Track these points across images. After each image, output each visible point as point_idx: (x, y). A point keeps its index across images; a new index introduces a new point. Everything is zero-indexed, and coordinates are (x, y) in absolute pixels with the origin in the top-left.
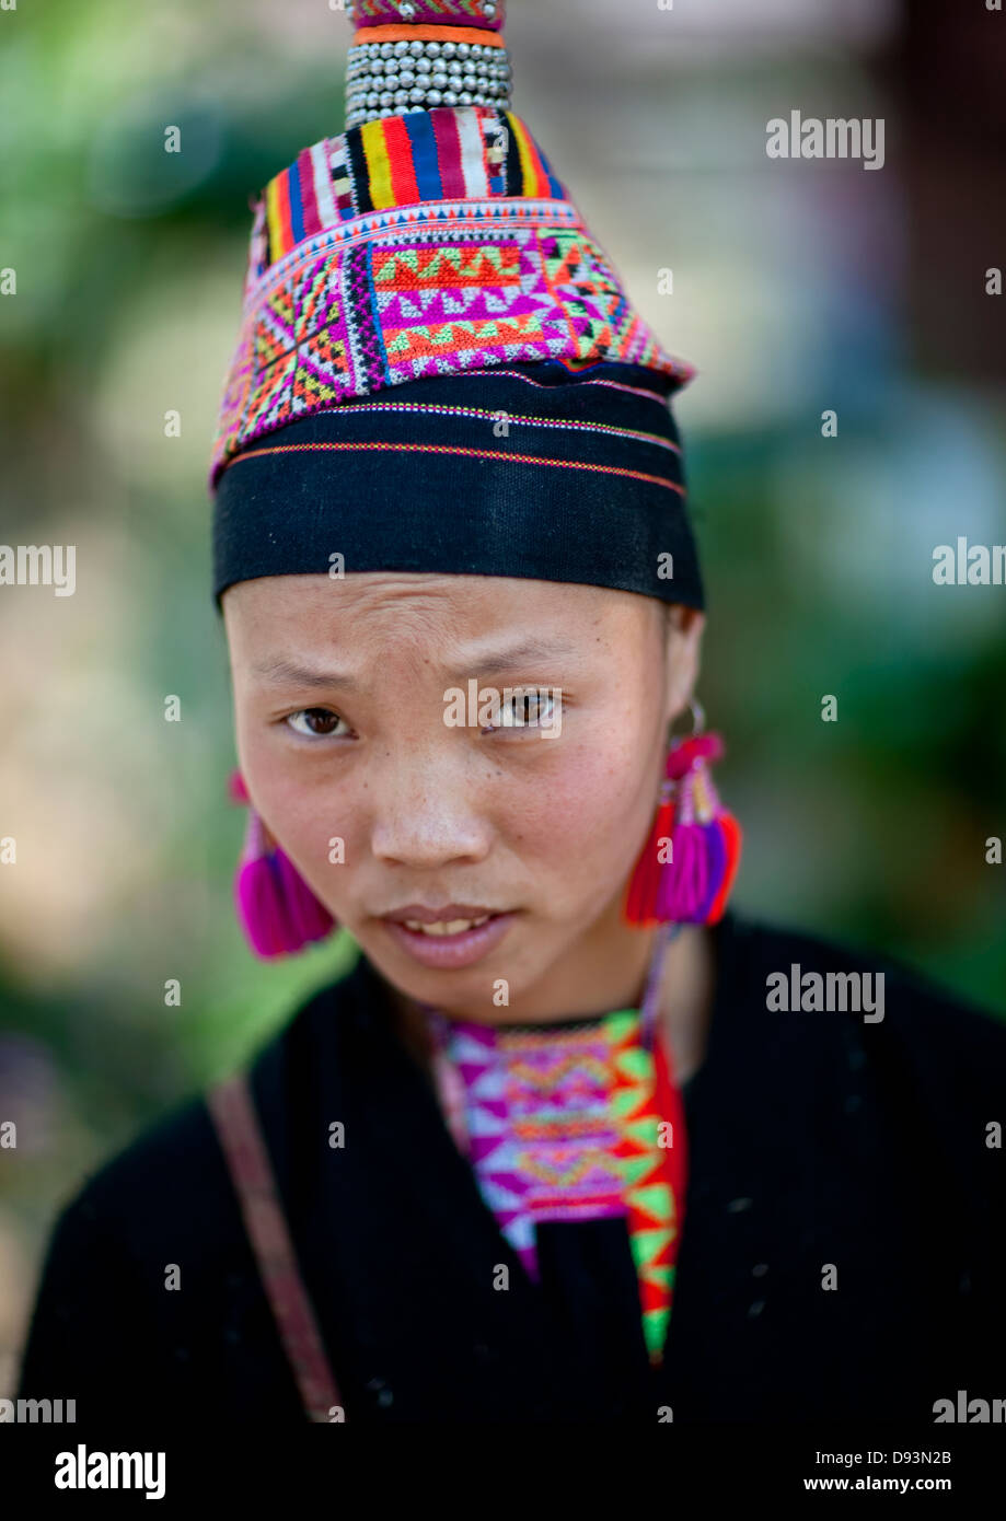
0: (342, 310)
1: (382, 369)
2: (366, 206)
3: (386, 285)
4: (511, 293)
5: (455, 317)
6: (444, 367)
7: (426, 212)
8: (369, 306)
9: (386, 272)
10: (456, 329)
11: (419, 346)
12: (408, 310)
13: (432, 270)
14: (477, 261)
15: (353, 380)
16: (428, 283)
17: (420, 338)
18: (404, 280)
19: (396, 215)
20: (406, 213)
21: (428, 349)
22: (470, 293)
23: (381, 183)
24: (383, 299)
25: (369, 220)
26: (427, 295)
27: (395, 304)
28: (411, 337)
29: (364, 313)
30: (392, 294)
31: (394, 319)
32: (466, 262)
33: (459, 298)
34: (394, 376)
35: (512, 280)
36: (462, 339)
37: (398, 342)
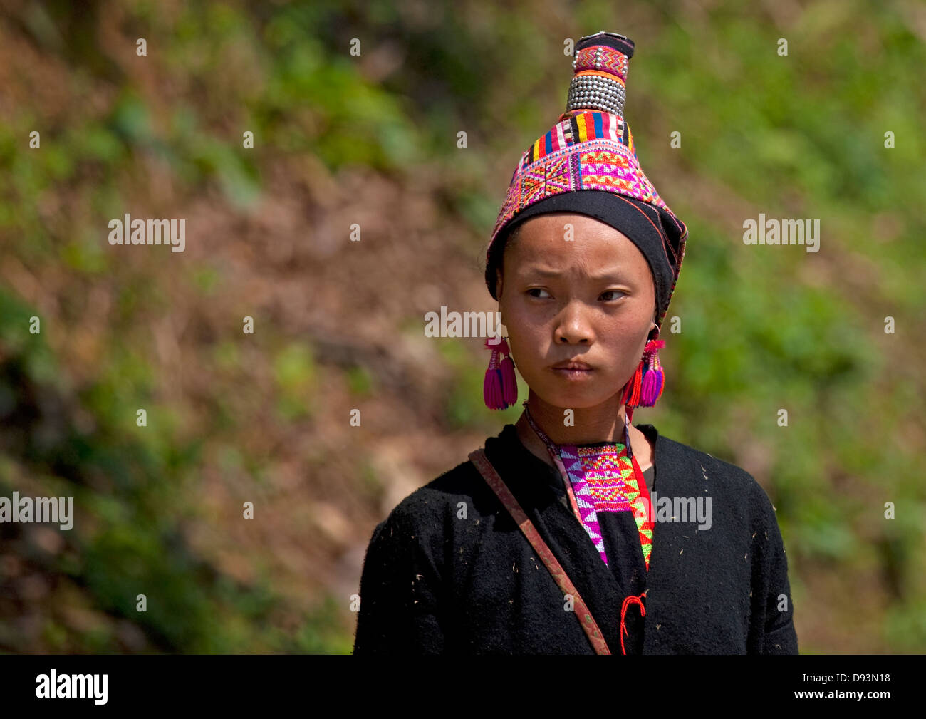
0: (568, 170)
1: (580, 185)
2: (577, 141)
3: (584, 162)
4: (626, 171)
5: (607, 174)
6: (601, 188)
7: (598, 141)
8: (578, 168)
9: (585, 158)
10: (606, 178)
11: (593, 181)
12: (591, 169)
13: (600, 157)
14: (616, 158)
15: (570, 186)
16: (599, 162)
17: (594, 178)
18: (590, 160)
19: (588, 143)
20: (591, 143)
21: (596, 182)
22: (613, 167)
23: (583, 134)
24: (583, 166)
25: (578, 146)
26: (598, 166)
27: (587, 168)
28: (592, 178)
29: (576, 169)
30: (586, 165)
31: (586, 172)
32: (612, 157)
33: (609, 168)
34: (585, 187)
35: (627, 168)
36: (608, 182)
37: (588, 179)
